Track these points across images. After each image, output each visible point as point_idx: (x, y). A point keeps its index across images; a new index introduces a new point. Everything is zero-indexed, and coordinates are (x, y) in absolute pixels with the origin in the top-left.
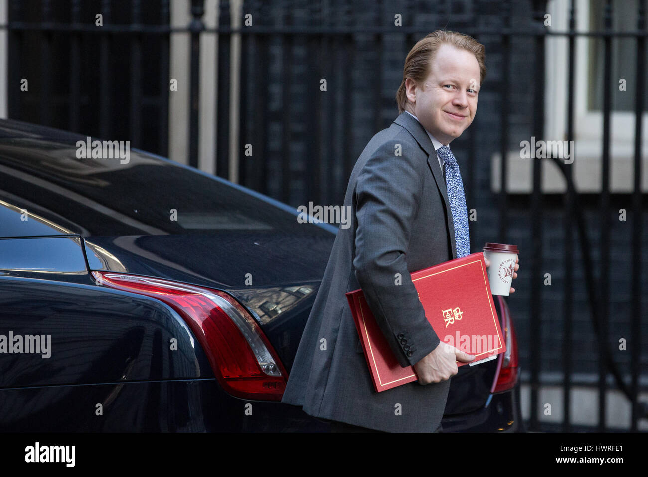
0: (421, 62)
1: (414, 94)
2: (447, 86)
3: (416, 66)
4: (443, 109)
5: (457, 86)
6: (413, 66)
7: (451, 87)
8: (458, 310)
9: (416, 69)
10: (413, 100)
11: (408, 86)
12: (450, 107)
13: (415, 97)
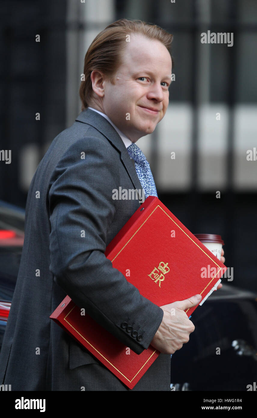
0: (110, 53)
1: (102, 87)
2: (141, 79)
3: (105, 57)
4: (138, 103)
5: (151, 78)
6: (100, 57)
7: (145, 80)
8: (163, 265)
9: (104, 60)
10: (101, 94)
11: (94, 78)
12: (145, 101)
13: (104, 91)
